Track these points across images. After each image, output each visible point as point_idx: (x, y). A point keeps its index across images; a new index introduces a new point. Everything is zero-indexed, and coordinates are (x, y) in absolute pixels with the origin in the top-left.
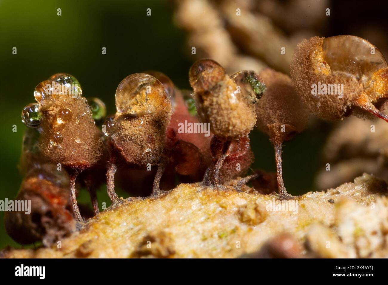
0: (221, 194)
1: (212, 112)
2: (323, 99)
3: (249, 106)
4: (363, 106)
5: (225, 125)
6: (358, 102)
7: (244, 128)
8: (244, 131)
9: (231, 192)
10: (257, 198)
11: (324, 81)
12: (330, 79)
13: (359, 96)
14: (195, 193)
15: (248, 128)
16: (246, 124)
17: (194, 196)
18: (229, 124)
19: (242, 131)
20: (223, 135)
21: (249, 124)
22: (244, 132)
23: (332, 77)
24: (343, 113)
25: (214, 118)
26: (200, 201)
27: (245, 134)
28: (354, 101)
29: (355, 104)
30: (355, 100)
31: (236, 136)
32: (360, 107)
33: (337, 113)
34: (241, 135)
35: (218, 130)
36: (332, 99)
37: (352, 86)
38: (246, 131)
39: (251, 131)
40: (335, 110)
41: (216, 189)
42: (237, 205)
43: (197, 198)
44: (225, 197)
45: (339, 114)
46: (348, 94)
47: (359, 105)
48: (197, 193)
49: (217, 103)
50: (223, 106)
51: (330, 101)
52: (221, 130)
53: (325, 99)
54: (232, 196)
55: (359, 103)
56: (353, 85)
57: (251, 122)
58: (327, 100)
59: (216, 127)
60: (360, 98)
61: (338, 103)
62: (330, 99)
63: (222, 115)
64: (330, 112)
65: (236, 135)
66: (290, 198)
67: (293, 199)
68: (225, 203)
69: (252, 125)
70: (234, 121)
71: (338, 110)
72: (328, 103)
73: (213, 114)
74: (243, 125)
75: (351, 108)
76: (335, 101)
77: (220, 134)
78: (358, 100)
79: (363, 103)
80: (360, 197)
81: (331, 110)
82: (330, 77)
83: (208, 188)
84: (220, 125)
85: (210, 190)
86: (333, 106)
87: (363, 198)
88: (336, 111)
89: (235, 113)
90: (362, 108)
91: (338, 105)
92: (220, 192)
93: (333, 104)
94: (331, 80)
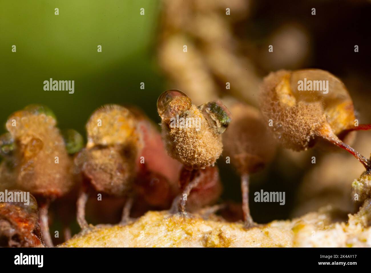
0: (187, 221)
1: (177, 140)
2: (287, 129)
3: (215, 136)
4: (326, 137)
5: (191, 153)
6: (320, 133)
7: (209, 157)
8: (210, 159)
9: (197, 219)
10: (223, 226)
11: (288, 111)
12: (294, 109)
13: (322, 126)
14: (161, 220)
15: (213, 157)
16: (211, 152)
17: (161, 223)
18: (194, 152)
19: (207, 159)
20: (189, 163)
21: (214, 153)
22: (210, 161)
23: (296, 107)
24: (306, 143)
25: (180, 146)
26: (166, 228)
27: (210, 162)
28: (316, 131)
29: (318, 134)
30: (318, 130)
31: (202, 165)
32: (323, 138)
33: (300, 143)
34: (207, 164)
35: (184, 158)
36: (295, 129)
37: (314, 117)
38: (212, 160)
39: (217, 160)
40: (298, 140)
41: (182, 217)
42: (202, 231)
43: (163, 224)
44: (191, 224)
45: (302, 144)
46: (311, 124)
47: (322, 135)
48: (164, 220)
49: (183, 131)
50: (188, 134)
51: (293, 131)
52: (186, 158)
53: (289, 129)
54: (198, 223)
55: (322, 133)
56: (315, 115)
57: (217, 151)
58: (291, 130)
59: (183, 155)
60: (323, 128)
61: (302, 133)
62: (294, 129)
63: (187, 144)
64: (294, 142)
65: (201, 163)
66: (254, 226)
67: (258, 227)
68: (190, 229)
69: (218, 154)
70: (200, 149)
71: (302, 140)
72: (292, 132)
73: (179, 142)
74: (208, 154)
75: (314, 138)
76: (298, 131)
77: (186, 162)
78: (321, 130)
79: (326, 133)
80: (323, 226)
81: (295, 140)
82: (294, 108)
83: (175, 215)
84: (186, 153)
85: (177, 217)
86: (296, 136)
87: (326, 227)
88: (300, 141)
89: (201, 141)
90: (325, 138)
91: (302, 134)
92: (187, 219)
93: (297, 134)
94: (295, 111)
